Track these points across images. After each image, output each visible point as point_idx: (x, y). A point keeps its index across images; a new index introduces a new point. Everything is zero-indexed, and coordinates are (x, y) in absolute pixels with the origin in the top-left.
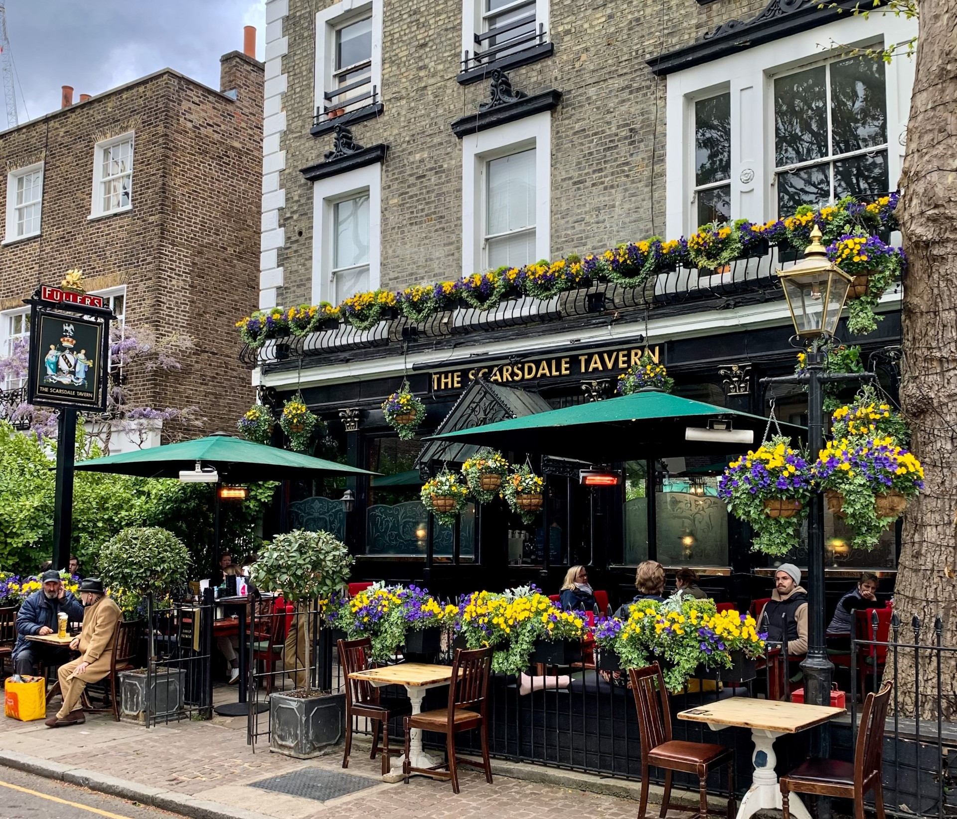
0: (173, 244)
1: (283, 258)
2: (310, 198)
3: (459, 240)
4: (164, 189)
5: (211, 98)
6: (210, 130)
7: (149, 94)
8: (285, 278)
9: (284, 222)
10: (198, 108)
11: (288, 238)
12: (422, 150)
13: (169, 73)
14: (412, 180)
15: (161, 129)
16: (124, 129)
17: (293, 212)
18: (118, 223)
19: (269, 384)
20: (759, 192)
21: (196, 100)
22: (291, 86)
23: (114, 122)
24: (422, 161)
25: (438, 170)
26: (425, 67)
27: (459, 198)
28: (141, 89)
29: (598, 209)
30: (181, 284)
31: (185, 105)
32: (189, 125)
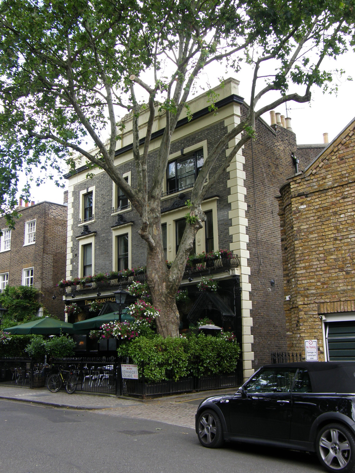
0: (47, 254)
1: (72, 262)
2: (79, 245)
3: (112, 259)
4: (44, 237)
5: (59, 207)
6: (59, 217)
7: (40, 208)
8: (72, 268)
9: (72, 251)
10: (55, 211)
11: (73, 256)
12: (104, 233)
13: (46, 202)
14: (102, 242)
15: (43, 219)
16: (34, 218)
17: (75, 249)
18: (31, 248)
19: (68, 300)
20: (172, 252)
21: (54, 208)
22: (74, 212)
23: (31, 216)
24: (104, 236)
25: (108, 240)
26: (104, 210)
27: (112, 247)
28: (38, 206)
29: (141, 253)
30: (50, 266)
31: (51, 211)
32: (52, 216)
